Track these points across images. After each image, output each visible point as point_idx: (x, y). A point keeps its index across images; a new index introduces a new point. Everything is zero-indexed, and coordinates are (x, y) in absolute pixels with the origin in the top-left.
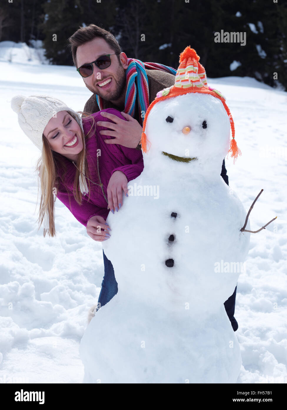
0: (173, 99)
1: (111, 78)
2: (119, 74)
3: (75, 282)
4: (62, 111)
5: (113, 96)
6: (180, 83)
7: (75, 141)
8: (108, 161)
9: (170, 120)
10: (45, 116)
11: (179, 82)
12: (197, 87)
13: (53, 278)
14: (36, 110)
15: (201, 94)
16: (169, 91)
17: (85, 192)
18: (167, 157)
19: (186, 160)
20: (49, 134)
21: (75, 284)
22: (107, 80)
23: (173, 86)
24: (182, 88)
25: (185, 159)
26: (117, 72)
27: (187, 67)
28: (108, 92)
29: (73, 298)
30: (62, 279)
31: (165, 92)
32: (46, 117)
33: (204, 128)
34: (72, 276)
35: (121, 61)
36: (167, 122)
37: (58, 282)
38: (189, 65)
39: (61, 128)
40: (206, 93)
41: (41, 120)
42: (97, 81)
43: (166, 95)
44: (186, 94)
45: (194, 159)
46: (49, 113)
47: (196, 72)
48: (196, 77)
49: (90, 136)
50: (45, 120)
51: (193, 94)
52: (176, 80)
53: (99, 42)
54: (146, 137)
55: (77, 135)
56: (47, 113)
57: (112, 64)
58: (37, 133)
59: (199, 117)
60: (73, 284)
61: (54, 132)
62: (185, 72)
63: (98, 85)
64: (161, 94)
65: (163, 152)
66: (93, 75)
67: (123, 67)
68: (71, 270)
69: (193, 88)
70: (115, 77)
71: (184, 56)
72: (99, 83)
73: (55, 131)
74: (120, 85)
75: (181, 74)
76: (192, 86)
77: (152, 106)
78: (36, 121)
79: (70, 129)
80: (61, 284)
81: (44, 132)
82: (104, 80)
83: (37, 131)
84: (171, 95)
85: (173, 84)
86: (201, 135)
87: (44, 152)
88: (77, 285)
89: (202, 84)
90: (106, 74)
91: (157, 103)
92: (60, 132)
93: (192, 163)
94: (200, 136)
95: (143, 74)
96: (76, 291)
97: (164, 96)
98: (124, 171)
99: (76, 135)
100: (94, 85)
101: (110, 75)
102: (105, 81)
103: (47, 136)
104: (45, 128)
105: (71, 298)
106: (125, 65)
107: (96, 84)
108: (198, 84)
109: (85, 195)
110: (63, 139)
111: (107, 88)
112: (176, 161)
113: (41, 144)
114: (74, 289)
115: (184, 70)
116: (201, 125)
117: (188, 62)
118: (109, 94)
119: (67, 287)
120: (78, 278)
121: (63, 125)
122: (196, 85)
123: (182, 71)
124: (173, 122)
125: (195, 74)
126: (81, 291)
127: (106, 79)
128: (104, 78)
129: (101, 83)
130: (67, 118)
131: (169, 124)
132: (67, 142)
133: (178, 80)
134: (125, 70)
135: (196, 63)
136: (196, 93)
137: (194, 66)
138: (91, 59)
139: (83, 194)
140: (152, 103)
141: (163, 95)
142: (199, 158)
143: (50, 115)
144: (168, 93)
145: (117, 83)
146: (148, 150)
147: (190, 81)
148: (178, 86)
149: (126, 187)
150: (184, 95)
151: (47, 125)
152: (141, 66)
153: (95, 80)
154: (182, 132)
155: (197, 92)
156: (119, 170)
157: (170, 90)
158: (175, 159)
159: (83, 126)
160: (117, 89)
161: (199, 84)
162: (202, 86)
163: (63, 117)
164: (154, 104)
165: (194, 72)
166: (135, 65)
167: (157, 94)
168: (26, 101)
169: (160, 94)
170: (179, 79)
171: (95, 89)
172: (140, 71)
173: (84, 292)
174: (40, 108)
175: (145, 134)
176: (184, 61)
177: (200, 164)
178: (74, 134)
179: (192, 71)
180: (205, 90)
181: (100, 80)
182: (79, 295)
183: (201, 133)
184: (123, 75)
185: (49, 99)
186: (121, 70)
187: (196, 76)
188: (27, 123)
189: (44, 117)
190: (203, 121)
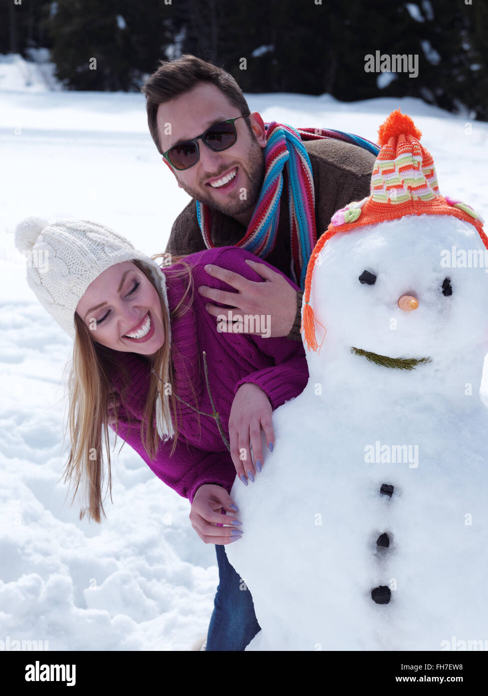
0: (371, 229)
1: (237, 169)
2: (254, 158)
3: (151, 560)
4: (118, 264)
5: (242, 205)
6: (383, 192)
7: (146, 328)
8: (221, 361)
9: (368, 278)
10: (79, 276)
11: (381, 190)
12: (422, 200)
13: (107, 555)
14: (62, 261)
15: (433, 217)
16: (360, 210)
17: (167, 434)
18: (364, 358)
19: (406, 364)
20: (87, 314)
21: (151, 565)
22: (228, 173)
23: (366, 199)
24: (390, 205)
25: (404, 363)
26: (249, 154)
27: (399, 158)
28: (232, 198)
29: (149, 595)
30: (126, 556)
31: (351, 214)
32: (81, 277)
33: (445, 295)
34: (144, 549)
35: (253, 130)
36: (363, 283)
37: (118, 563)
38: (402, 152)
39: (114, 302)
40: (442, 213)
41: (71, 285)
42: (208, 176)
43: (353, 220)
44: (399, 217)
45: (422, 360)
46: (89, 269)
47: (419, 167)
48: (419, 179)
49: (182, 314)
50: (79, 287)
51: (416, 217)
52: (372, 186)
53: (206, 93)
54: (313, 313)
55: (152, 315)
56: (84, 269)
57: (239, 138)
58: (62, 309)
59: (434, 270)
60: (147, 566)
61: (98, 310)
62: (393, 168)
63: (208, 185)
64: (343, 217)
65: (355, 349)
66: (197, 165)
67: (258, 144)
68: (143, 534)
69: (415, 204)
70: (245, 166)
71: (389, 130)
72: (213, 180)
73: (102, 307)
74: (256, 182)
75: (385, 172)
76: (410, 199)
77: (322, 244)
78: (61, 286)
79: (134, 303)
80: (123, 568)
81: (76, 309)
82: (223, 173)
83: (63, 306)
84: (365, 220)
85: (367, 193)
86: (441, 312)
87: (79, 349)
88: (157, 567)
89: (431, 193)
90: (228, 161)
91: (335, 236)
92: (112, 309)
93: (419, 370)
94: (439, 312)
95: (300, 155)
96: (154, 581)
97: (348, 223)
98: (263, 385)
99: (149, 314)
100: (200, 184)
101: (234, 163)
102: (225, 175)
103: (85, 317)
104: (80, 302)
105: (146, 595)
106: (261, 138)
107: (205, 182)
108: (423, 194)
109: (166, 440)
110: (119, 325)
111: (230, 190)
112: (383, 367)
113: (73, 331)
114: (148, 576)
115: (393, 164)
116: (439, 289)
117: (399, 145)
118: (233, 203)
119: (137, 573)
120: (156, 552)
121: (118, 295)
122: (420, 195)
123: (388, 165)
124: (376, 282)
125: (416, 173)
126: (164, 580)
127: (228, 170)
128: (223, 169)
129: (216, 180)
130: (128, 279)
131: (366, 287)
132: (128, 330)
133: (378, 185)
134: (263, 150)
135: (416, 146)
136: (424, 217)
137: (414, 154)
138: (194, 130)
139: (162, 438)
140: (321, 239)
141: (346, 220)
142: (436, 359)
143: (91, 274)
144: (358, 217)
145: (249, 178)
146: (319, 344)
147: (405, 187)
148: (377, 199)
149: (270, 424)
150: (395, 222)
151: (82, 297)
152: (294, 136)
153: (202, 175)
154: (397, 305)
155: (425, 214)
156: (251, 383)
157: (362, 208)
158: (383, 364)
159: (168, 291)
160: (251, 190)
161: (427, 193)
162: (432, 197)
163: (120, 277)
164: (327, 239)
165: (414, 168)
166: (284, 136)
167: (333, 218)
168: (44, 235)
169: (340, 216)
170: (382, 184)
171: (202, 192)
172: (294, 148)
173: (170, 581)
174: (70, 257)
175: (310, 307)
176: (390, 143)
177: (437, 370)
178: (144, 313)
179: (409, 166)
180: (439, 207)
181: (215, 175)
182: (160, 588)
183: (439, 306)
184: (260, 161)
185: (91, 235)
186: (256, 149)
187: (419, 177)
188: (44, 286)
189: (78, 278)
190: (443, 279)
